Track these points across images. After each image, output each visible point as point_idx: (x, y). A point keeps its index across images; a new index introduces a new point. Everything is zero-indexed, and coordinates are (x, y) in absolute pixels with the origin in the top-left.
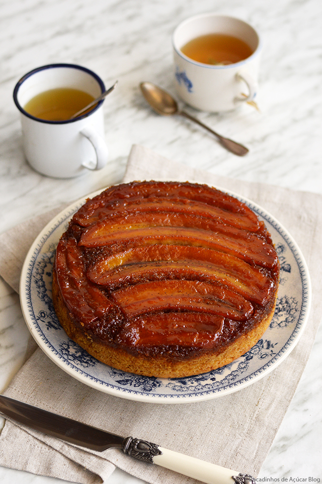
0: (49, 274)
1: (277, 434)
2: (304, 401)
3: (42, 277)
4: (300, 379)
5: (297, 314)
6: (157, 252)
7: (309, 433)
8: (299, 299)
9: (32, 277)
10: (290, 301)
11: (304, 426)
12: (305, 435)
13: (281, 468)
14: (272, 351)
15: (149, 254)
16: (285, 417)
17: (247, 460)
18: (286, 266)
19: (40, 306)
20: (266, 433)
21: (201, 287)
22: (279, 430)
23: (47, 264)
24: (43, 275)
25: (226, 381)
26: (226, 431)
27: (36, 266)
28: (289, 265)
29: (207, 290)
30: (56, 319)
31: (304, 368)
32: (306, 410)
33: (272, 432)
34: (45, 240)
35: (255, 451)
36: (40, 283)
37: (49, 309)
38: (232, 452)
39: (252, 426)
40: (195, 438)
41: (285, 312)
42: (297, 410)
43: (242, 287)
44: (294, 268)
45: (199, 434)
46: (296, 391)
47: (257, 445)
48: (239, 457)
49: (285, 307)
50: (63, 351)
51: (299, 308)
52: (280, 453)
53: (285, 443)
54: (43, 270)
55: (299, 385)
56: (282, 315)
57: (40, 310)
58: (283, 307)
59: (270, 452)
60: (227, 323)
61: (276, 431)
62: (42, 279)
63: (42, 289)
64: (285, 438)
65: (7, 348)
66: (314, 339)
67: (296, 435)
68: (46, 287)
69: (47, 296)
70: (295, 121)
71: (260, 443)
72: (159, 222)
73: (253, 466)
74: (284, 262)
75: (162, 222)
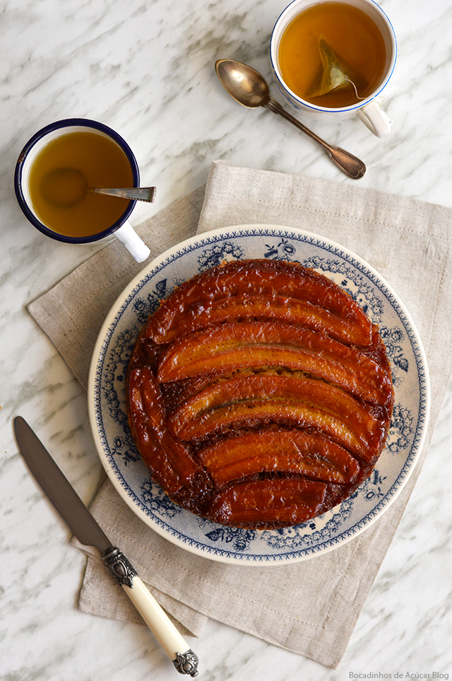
0: (120, 378)
1: (381, 569)
2: (412, 526)
3: (112, 385)
4: (409, 498)
5: (411, 437)
6: (250, 388)
7: (414, 566)
8: (415, 415)
9: (102, 390)
10: (405, 414)
11: (410, 558)
12: (410, 570)
13: (382, 611)
14: (379, 489)
15: (241, 391)
16: (389, 548)
17: (347, 602)
18: (402, 361)
19: (114, 430)
20: (369, 568)
21: (301, 440)
22: (382, 565)
23: (117, 364)
24: (113, 382)
25: (327, 530)
26: (325, 566)
27: (104, 372)
28: (407, 361)
29: (308, 444)
30: (133, 444)
31: (415, 483)
32: (413, 538)
33: (375, 567)
34: (112, 331)
35: (356, 591)
36: (111, 395)
37: (125, 431)
38: (331, 591)
39: (354, 560)
40: (291, 576)
41: (398, 429)
42: (403, 538)
43: (348, 437)
44: (412, 366)
45: (296, 570)
46: (404, 514)
47: (358, 583)
48: (339, 599)
49: (398, 421)
50: (145, 498)
51: (414, 426)
52: (382, 593)
53: (388, 580)
54: (113, 375)
55: (407, 507)
56: (394, 433)
57: (115, 436)
58: (396, 420)
59: (372, 591)
60: (329, 490)
61: (378, 566)
62: (112, 389)
63: (114, 403)
64: (388, 574)
65: (79, 457)
66: (430, 442)
67: (401, 570)
68: (118, 398)
69: (121, 412)
70: (431, 69)
71: (361, 582)
72: (250, 339)
73: (352, 610)
74: (401, 355)
75: (255, 337)
